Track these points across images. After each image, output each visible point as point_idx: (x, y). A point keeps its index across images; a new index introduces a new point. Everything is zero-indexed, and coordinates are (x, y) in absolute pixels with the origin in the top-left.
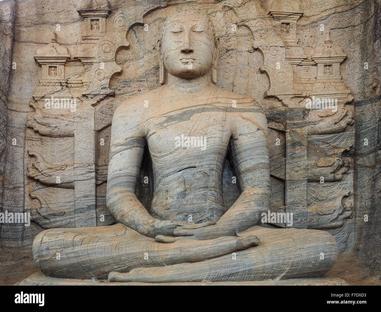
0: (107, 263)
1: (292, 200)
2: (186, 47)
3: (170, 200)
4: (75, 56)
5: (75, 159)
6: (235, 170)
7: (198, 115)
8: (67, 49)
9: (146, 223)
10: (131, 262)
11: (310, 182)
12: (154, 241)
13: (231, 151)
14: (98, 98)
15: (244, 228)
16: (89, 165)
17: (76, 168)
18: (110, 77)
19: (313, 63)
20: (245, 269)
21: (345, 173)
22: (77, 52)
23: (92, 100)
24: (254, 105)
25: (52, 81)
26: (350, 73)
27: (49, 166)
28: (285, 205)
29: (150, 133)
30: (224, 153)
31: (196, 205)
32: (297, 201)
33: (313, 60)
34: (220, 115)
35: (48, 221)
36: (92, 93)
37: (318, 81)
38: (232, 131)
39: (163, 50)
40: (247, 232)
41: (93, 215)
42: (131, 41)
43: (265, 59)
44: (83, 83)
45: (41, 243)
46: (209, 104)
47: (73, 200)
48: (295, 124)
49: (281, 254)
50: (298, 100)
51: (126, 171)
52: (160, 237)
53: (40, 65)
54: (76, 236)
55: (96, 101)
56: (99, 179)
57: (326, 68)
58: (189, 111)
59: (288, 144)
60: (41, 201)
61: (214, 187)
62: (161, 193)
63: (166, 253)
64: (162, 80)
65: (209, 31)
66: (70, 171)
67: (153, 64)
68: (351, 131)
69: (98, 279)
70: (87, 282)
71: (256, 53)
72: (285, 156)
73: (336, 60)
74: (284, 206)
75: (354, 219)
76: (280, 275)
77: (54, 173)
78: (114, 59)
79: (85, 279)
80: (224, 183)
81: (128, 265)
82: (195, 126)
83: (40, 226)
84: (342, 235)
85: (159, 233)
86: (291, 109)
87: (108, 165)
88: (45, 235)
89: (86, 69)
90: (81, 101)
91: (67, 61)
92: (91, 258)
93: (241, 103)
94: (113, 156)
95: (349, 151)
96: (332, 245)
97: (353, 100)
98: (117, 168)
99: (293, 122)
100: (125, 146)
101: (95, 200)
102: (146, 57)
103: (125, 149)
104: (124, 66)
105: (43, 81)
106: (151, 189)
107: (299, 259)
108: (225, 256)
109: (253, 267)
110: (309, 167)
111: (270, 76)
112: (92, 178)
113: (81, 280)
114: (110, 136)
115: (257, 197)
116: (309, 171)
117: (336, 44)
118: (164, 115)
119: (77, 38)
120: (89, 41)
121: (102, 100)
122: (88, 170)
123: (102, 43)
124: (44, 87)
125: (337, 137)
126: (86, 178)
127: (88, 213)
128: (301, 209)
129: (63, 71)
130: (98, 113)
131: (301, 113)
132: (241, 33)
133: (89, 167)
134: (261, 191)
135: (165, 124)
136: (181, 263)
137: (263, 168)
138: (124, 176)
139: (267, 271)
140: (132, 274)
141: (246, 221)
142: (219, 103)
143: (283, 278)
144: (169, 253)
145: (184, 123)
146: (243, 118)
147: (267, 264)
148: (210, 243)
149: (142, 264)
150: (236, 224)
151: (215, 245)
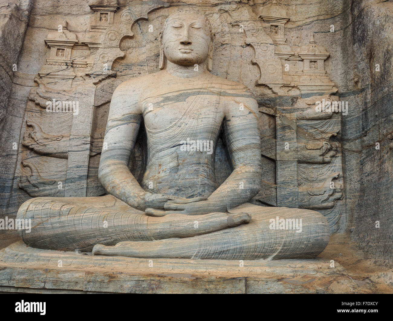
0: (93, 235)
1: (283, 179)
2: (184, 39)
3: (162, 174)
4: (82, 42)
5: (72, 131)
6: (227, 149)
7: (193, 97)
8: (76, 35)
9: (136, 195)
10: (118, 235)
11: (300, 163)
12: (143, 214)
13: (224, 131)
14: (100, 78)
16: (85, 137)
17: (72, 139)
18: (113, 61)
19: (299, 59)
20: (236, 246)
21: (333, 156)
22: (84, 38)
23: (94, 79)
24: (246, 91)
25: (59, 61)
26: (333, 69)
27: (45, 136)
28: (276, 183)
29: (147, 111)
30: (217, 132)
31: (188, 180)
32: (288, 181)
33: (300, 57)
34: (215, 98)
35: (36, 189)
36: (95, 73)
37: (305, 74)
38: (225, 113)
39: (164, 40)
40: (239, 209)
41: (83, 186)
42: (135, 32)
43: (257, 53)
44: (87, 64)
45: (26, 211)
46: (204, 89)
47: (66, 170)
48: (284, 110)
49: (273, 232)
50: (287, 89)
51: (121, 144)
52: (150, 210)
53: (49, 47)
54: (64, 205)
55: (98, 81)
56: (94, 150)
57: (311, 63)
58: (185, 93)
59: (278, 127)
60: (33, 169)
61: (207, 164)
62: (154, 167)
63: (155, 227)
64: (161, 66)
65: (206, 28)
66: (66, 142)
67: (154, 52)
68: (337, 119)
69: (82, 251)
70: (70, 254)
71: (248, 48)
72: (275, 137)
73: (321, 58)
74: (275, 185)
75: (344, 201)
76: (272, 255)
77: (49, 143)
78: (119, 46)
79: (68, 251)
80: (216, 160)
81: (115, 237)
82: (190, 107)
83: (28, 194)
84: (333, 215)
85: (149, 207)
86: (280, 96)
87: (103, 138)
88: (31, 203)
89: (91, 53)
90: (84, 79)
91: (75, 45)
92: (77, 229)
93: (234, 89)
94: (109, 130)
95: (336, 136)
96: (324, 225)
97: (337, 92)
98: (112, 141)
99: (282, 108)
100: (122, 121)
101: (87, 171)
102: (148, 46)
103: (122, 124)
104: (127, 52)
105: (50, 60)
106: (145, 162)
107: (292, 239)
108: (216, 232)
109: (245, 245)
110: (299, 149)
111: (261, 67)
112: (87, 149)
113: (63, 252)
114: (109, 112)
115: (248, 175)
116: (299, 153)
117: (320, 45)
118: (162, 96)
119: (87, 27)
120: (97, 30)
121: (103, 79)
122: (84, 142)
123: (109, 33)
124: (50, 66)
125: (324, 123)
126: (80, 150)
127: (79, 183)
128: (291, 188)
129: (70, 53)
130: (99, 91)
131: (290, 100)
132: (235, 31)
133: (85, 139)
134: (252, 169)
135: (162, 104)
136: (170, 237)
137: (255, 148)
138: (118, 149)
139: (258, 250)
140: (118, 247)
141: (238, 198)
142: (214, 87)
143: (275, 258)
144: (159, 227)
145: (180, 104)
146: (236, 102)
147: (258, 243)
148: (200, 219)
149: (129, 238)
150: (227, 201)
151: (206, 221)
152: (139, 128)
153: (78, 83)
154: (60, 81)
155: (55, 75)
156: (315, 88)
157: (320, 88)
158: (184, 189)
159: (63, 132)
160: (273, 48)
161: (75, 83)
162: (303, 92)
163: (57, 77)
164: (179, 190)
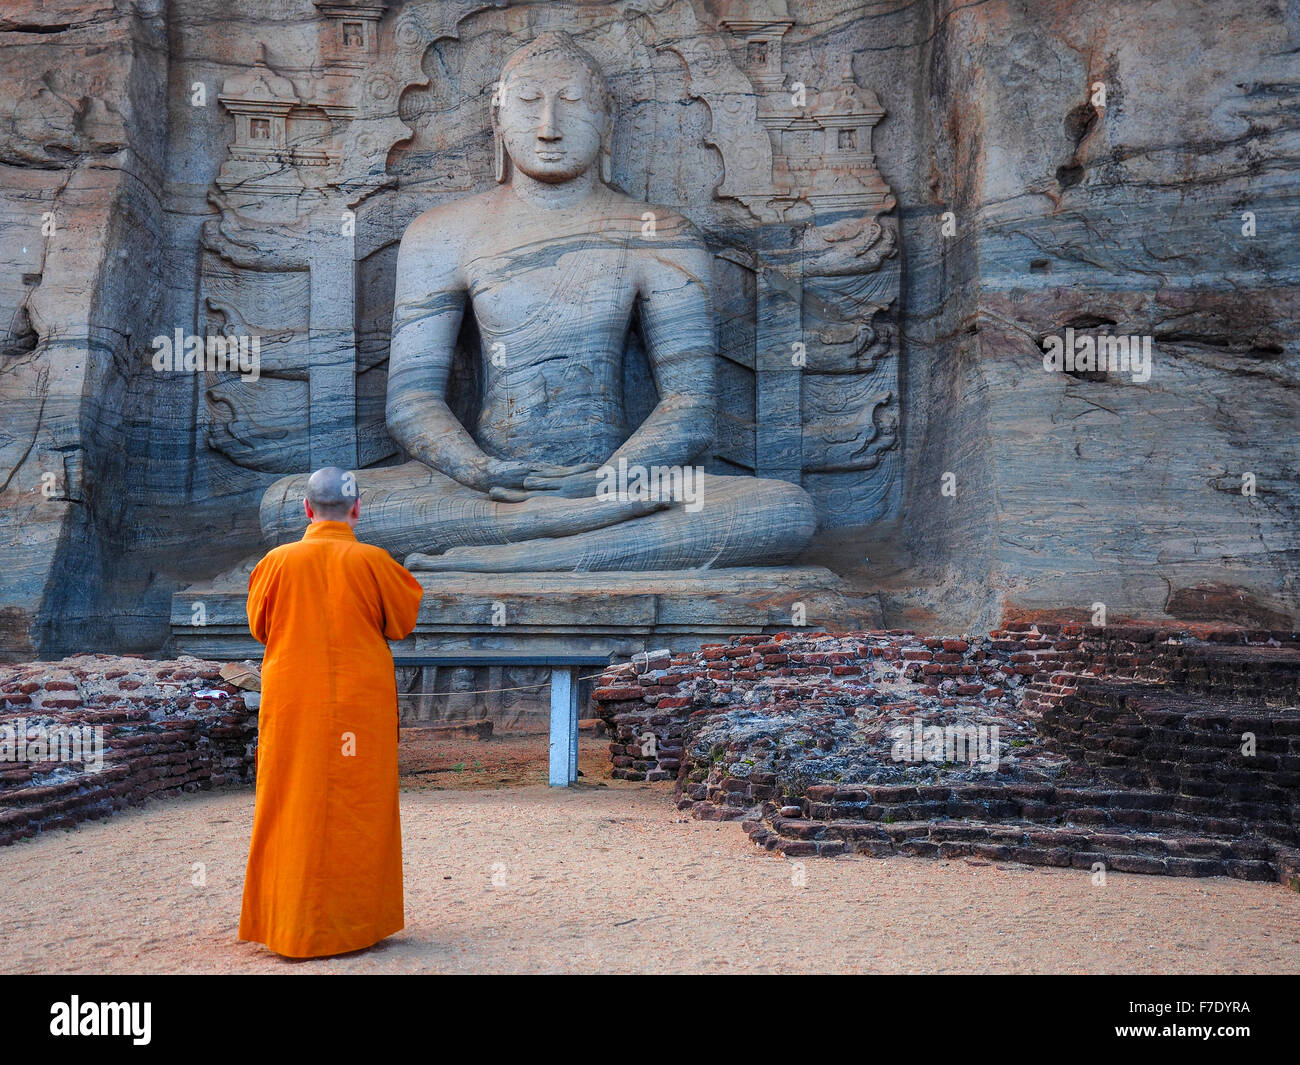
1: (769, 412)
2: (546, 134)
3: (517, 419)
4: (310, 102)
5: (313, 319)
6: (647, 354)
7: (572, 255)
8: (292, 81)
10: (447, 536)
11: (809, 374)
12: (486, 499)
13: (638, 318)
14: (362, 193)
16: (343, 333)
17: (315, 338)
18: (388, 150)
19: (815, 126)
21: (879, 357)
22: (313, 92)
23: (348, 196)
25: (259, 151)
26: (893, 146)
28: (754, 421)
29: (478, 288)
30: (624, 326)
31: (568, 429)
32: (780, 414)
33: (816, 121)
34: (615, 255)
36: (349, 182)
37: (825, 165)
38: (637, 286)
41: (349, 439)
42: (432, 72)
43: (715, 121)
44: (327, 158)
46: (593, 234)
48: (774, 257)
50: (782, 206)
51: (430, 358)
52: (497, 491)
53: (230, 115)
55: (357, 199)
57: (842, 136)
58: (553, 246)
59: (761, 298)
60: (235, 407)
61: (604, 394)
62: (500, 404)
63: (509, 520)
64: (501, 175)
66: (302, 345)
67: (479, 123)
71: (695, 106)
73: (865, 121)
74: (753, 425)
75: (899, 452)
77: (266, 348)
78: (397, 112)
80: (627, 378)
81: (442, 541)
82: (566, 278)
83: (232, 460)
84: (876, 483)
85: (497, 484)
86: (766, 225)
88: (289, 487)
89: (333, 129)
90: (325, 195)
91: (292, 110)
94: (402, 327)
95: (888, 311)
97: (895, 207)
98: (410, 352)
99: (770, 252)
100: (428, 308)
101: (354, 407)
102: (465, 109)
103: (428, 316)
104: (418, 126)
105: (237, 149)
108: (614, 526)
111: (725, 157)
112: (349, 361)
115: (684, 414)
116: (805, 353)
117: (866, 84)
119: (313, 57)
120: (341, 71)
121: (369, 196)
122: (341, 344)
123: (371, 78)
124: (240, 164)
125: (864, 281)
126: (336, 361)
127: (339, 434)
128: (789, 430)
129: (283, 129)
130: (362, 224)
131: (788, 234)
132: (664, 65)
133: (343, 338)
134: (693, 401)
135: (508, 273)
138: (425, 367)
140: (450, 557)
141: (661, 461)
142: (613, 230)
144: (516, 520)
145: (543, 273)
146: (658, 260)
147: (684, 541)
148: (587, 504)
151: (597, 507)
153: (311, 203)
154: (268, 200)
155: (256, 187)
156: (845, 201)
157: (858, 200)
158: (560, 447)
159: (292, 321)
160: (754, 104)
161: (304, 205)
162: (818, 212)
163: (261, 190)
164: (552, 449)
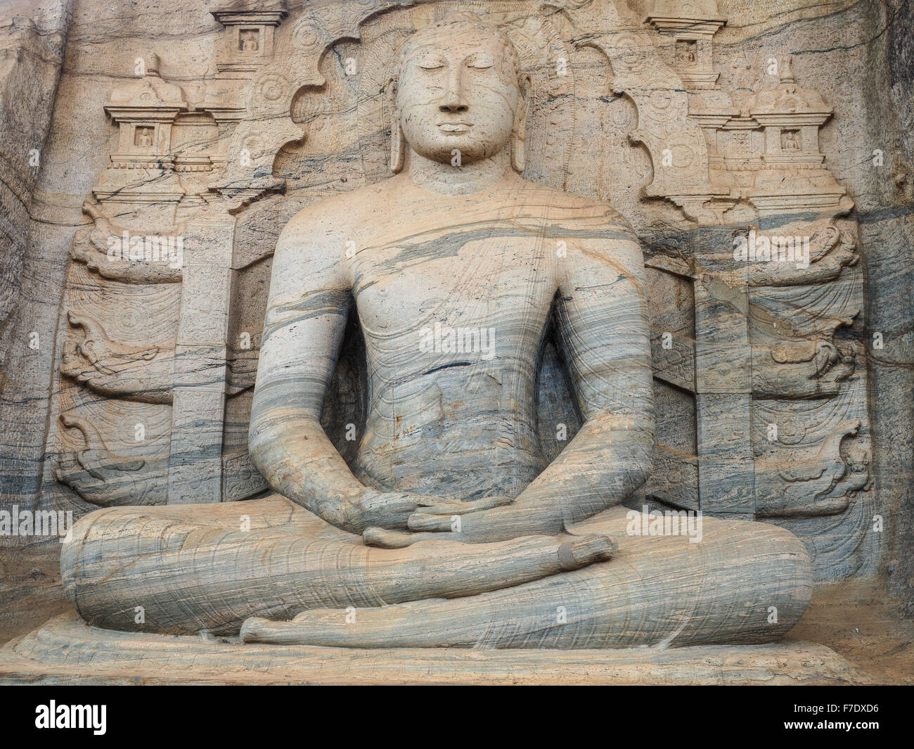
0: (239, 596)
1: (714, 442)
2: (451, 101)
3: (404, 442)
4: (197, 106)
5: (180, 334)
6: (567, 369)
7: (477, 244)
8: (182, 90)
9: (341, 496)
10: (299, 594)
11: (759, 399)
12: (359, 544)
14: (245, 197)
15: (586, 512)
16: (213, 349)
17: (181, 354)
18: (276, 152)
19: (754, 125)
21: (843, 379)
22: (202, 96)
23: (230, 200)
24: (612, 222)
25: (140, 158)
26: (843, 148)
27: (115, 350)
28: (696, 453)
29: (363, 283)
30: (540, 330)
31: (468, 454)
32: (726, 445)
33: (754, 120)
34: (530, 244)
35: (99, 483)
36: (232, 186)
37: (768, 165)
38: (557, 281)
39: (401, 100)
40: (594, 522)
41: (213, 471)
42: (329, 74)
43: (641, 117)
44: (211, 163)
45: (84, 543)
46: (503, 221)
47: (168, 432)
48: (714, 262)
50: (722, 207)
51: (302, 368)
53: (116, 124)
54: (169, 527)
55: (240, 204)
56: (236, 381)
57: (785, 136)
58: (455, 234)
59: (700, 308)
60: (89, 434)
61: (514, 412)
62: (384, 423)
63: (386, 573)
64: (397, 163)
65: (505, 64)
66: (166, 363)
67: (378, 123)
68: (854, 280)
69: (216, 635)
70: (188, 642)
71: (619, 103)
72: (693, 334)
73: (809, 120)
74: (695, 458)
75: (873, 493)
77: (126, 366)
78: (288, 114)
79: (182, 634)
80: (542, 399)
81: (292, 600)
82: (469, 270)
83: (80, 495)
85: (373, 523)
86: (704, 227)
88: (94, 523)
89: (221, 133)
90: (206, 201)
91: (179, 116)
92: (203, 582)
93: (580, 218)
94: (272, 332)
95: (850, 326)
96: (794, 561)
97: (852, 210)
98: (278, 362)
99: (710, 257)
100: (303, 309)
101: (221, 434)
102: (363, 109)
103: (302, 318)
104: (311, 128)
105: (119, 157)
107: (714, 596)
110: (755, 363)
111: (653, 153)
112: (219, 380)
113: (172, 636)
115: (618, 437)
116: (755, 373)
117: (808, 85)
118: (398, 244)
119: (208, 67)
120: (233, 75)
121: (253, 200)
122: (210, 361)
123: (263, 80)
124: (120, 172)
125: (820, 292)
126: (202, 380)
127: (201, 465)
128: (737, 464)
129: (168, 136)
130: (243, 230)
131: (729, 237)
132: (583, 60)
133: (213, 355)
134: (628, 422)
135: (399, 265)
136: (422, 598)
137: (634, 368)
138: (295, 380)
139: (633, 624)
140: (300, 625)
141: (591, 497)
142: (527, 216)
143: (676, 643)
144: (394, 574)
145: (442, 263)
146: (585, 252)
147: (633, 607)
148: (494, 552)
149: (325, 601)
150: (563, 505)
151: (507, 557)
152: (344, 324)
153: (191, 211)
154: (145, 208)
155: (133, 194)
156: (795, 202)
157: (808, 202)
158: (458, 477)
159: (159, 338)
160: (684, 100)
161: (182, 212)
162: (763, 214)
163: (138, 198)
164: (447, 480)
